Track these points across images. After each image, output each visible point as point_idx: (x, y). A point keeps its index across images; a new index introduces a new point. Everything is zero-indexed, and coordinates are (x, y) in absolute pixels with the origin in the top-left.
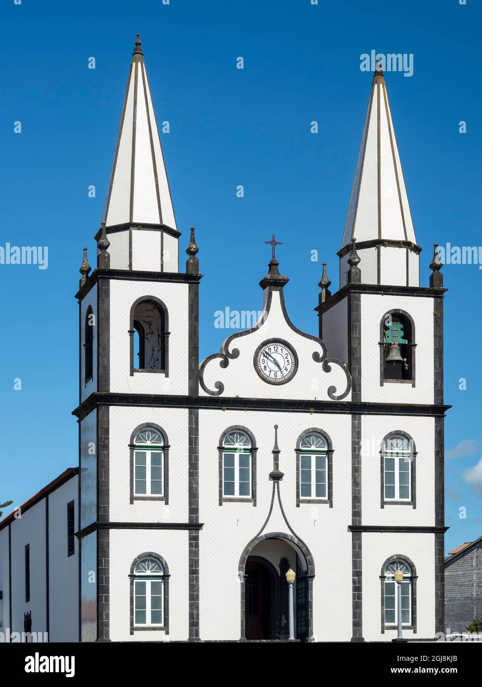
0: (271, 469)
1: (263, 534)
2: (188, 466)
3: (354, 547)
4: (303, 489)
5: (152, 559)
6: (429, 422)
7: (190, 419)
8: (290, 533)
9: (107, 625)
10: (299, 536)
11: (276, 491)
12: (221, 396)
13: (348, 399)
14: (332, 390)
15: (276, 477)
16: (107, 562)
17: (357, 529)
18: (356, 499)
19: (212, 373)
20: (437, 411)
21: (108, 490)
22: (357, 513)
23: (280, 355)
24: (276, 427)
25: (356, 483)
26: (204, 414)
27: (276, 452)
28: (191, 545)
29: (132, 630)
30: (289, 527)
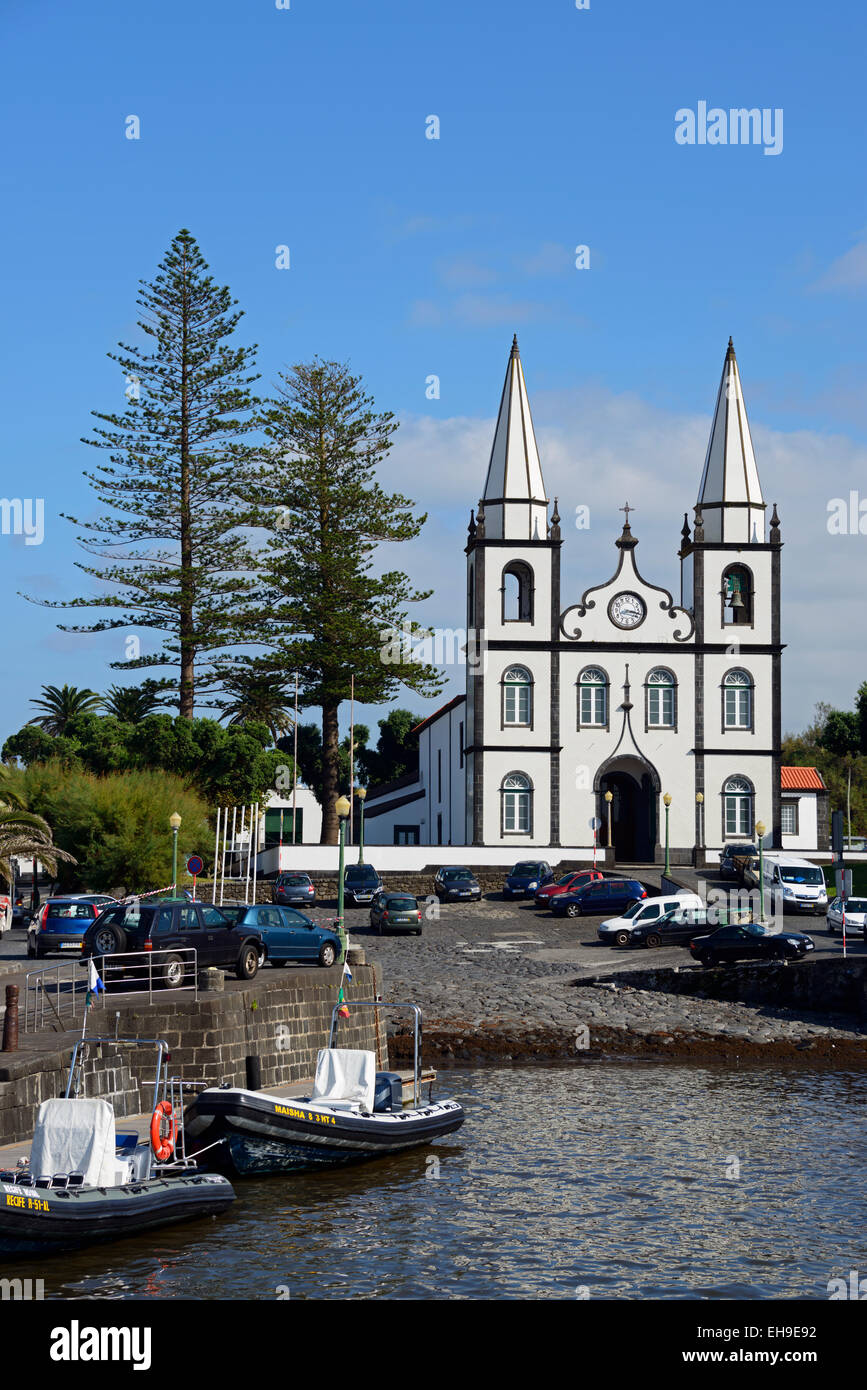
0: (622, 701)
1: (614, 756)
2: (550, 699)
3: (697, 767)
4: (651, 718)
5: (519, 776)
6: (768, 659)
7: (552, 659)
8: (638, 755)
9: (481, 830)
10: (647, 757)
11: (627, 720)
12: (580, 640)
13: (692, 640)
14: (677, 633)
15: (626, 708)
16: (482, 778)
17: (699, 752)
18: (699, 726)
19: (571, 622)
20: (775, 649)
21: (482, 720)
22: (699, 738)
23: (631, 604)
24: (627, 666)
25: (699, 713)
26: (563, 656)
27: (627, 687)
28: (552, 765)
29: (502, 835)
30: (638, 750)
